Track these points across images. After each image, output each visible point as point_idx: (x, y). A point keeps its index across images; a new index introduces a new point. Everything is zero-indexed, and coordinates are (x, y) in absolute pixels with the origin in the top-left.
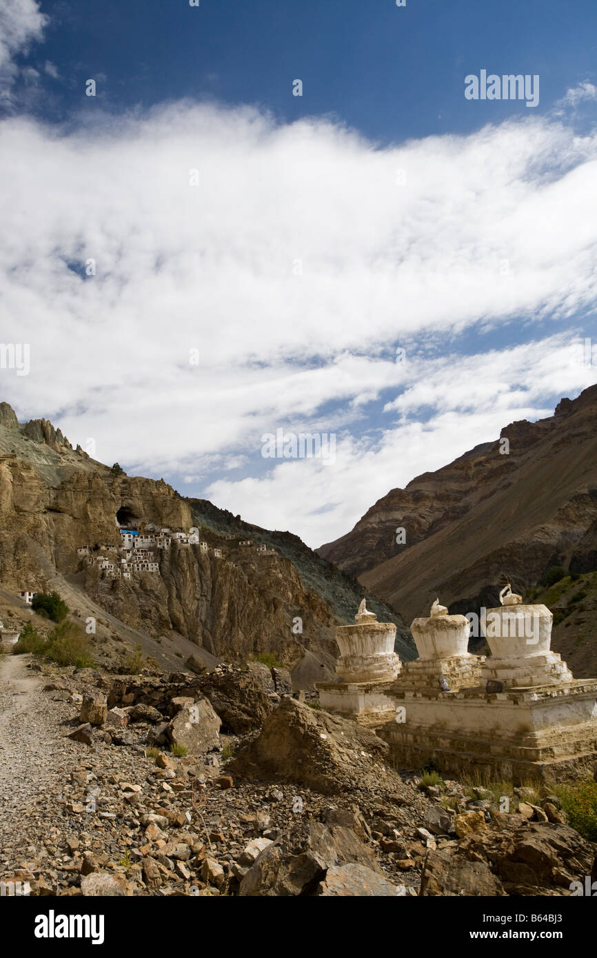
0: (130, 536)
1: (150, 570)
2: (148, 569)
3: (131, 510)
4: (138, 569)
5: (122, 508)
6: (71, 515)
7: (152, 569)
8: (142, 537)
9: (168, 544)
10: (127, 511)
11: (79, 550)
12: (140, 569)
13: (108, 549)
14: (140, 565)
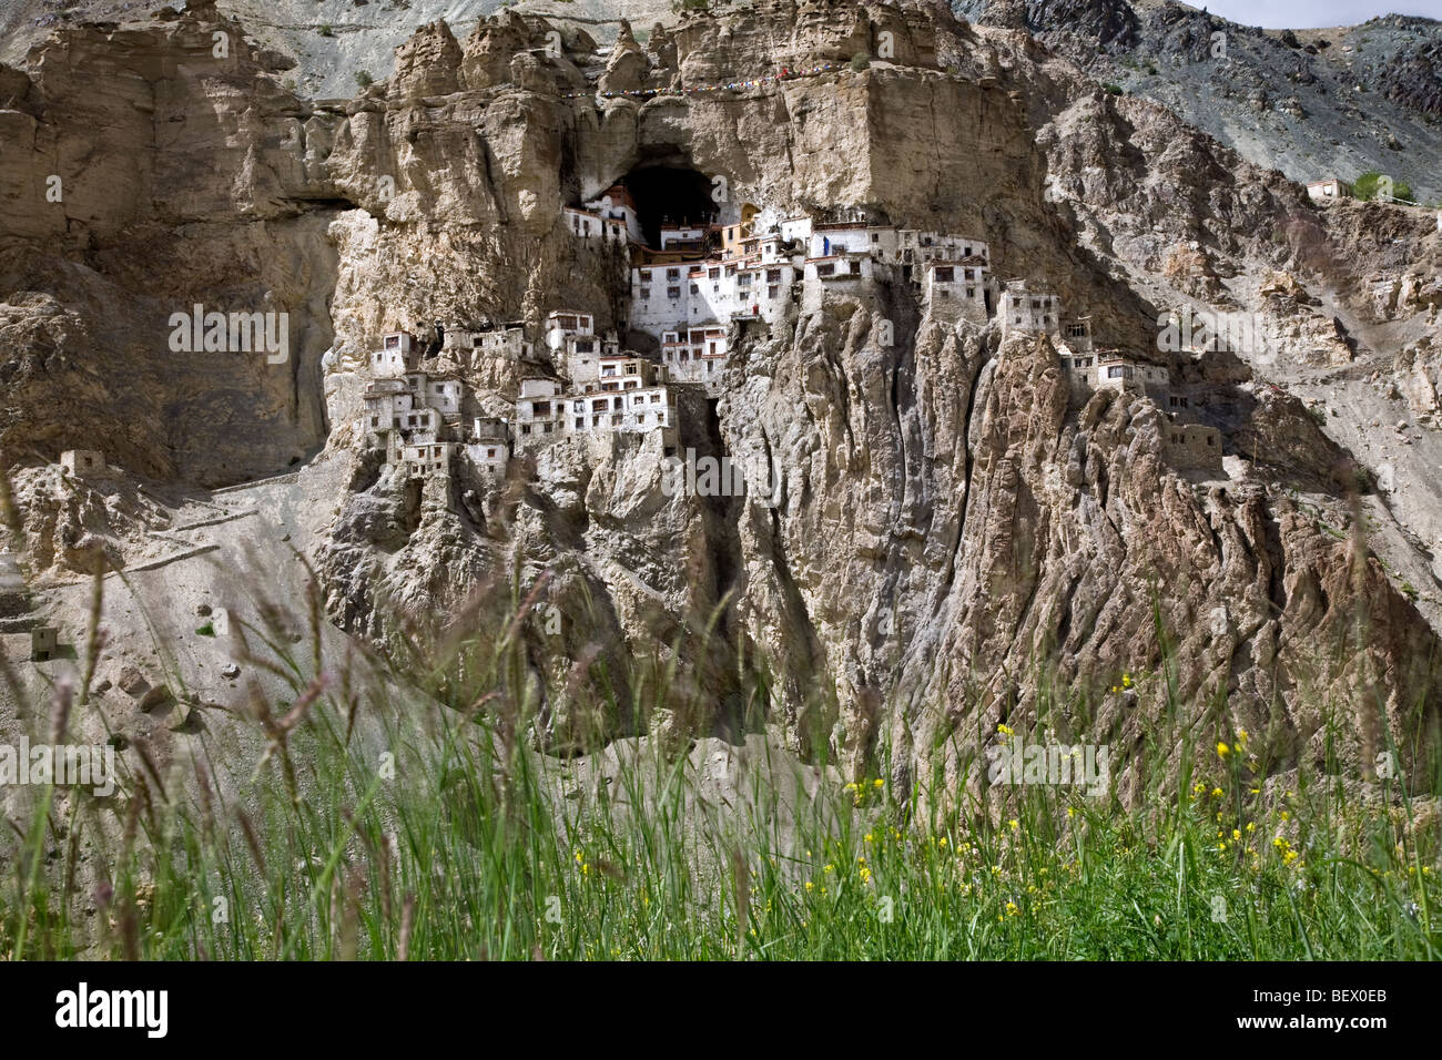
0: (673, 274)
1: (629, 424)
2: (617, 418)
3: (688, 154)
4: (579, 422)
5: (645, 152)
6: (378, 213)
7: (641, 418)
8: (714, 273)
9: (773, 292)
10: (677, 161)
11: (375, 355)
12: (588, 422)
13: (478, 342)
14: (588, 403)
